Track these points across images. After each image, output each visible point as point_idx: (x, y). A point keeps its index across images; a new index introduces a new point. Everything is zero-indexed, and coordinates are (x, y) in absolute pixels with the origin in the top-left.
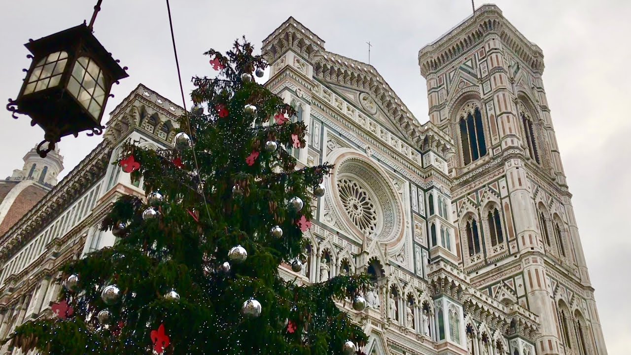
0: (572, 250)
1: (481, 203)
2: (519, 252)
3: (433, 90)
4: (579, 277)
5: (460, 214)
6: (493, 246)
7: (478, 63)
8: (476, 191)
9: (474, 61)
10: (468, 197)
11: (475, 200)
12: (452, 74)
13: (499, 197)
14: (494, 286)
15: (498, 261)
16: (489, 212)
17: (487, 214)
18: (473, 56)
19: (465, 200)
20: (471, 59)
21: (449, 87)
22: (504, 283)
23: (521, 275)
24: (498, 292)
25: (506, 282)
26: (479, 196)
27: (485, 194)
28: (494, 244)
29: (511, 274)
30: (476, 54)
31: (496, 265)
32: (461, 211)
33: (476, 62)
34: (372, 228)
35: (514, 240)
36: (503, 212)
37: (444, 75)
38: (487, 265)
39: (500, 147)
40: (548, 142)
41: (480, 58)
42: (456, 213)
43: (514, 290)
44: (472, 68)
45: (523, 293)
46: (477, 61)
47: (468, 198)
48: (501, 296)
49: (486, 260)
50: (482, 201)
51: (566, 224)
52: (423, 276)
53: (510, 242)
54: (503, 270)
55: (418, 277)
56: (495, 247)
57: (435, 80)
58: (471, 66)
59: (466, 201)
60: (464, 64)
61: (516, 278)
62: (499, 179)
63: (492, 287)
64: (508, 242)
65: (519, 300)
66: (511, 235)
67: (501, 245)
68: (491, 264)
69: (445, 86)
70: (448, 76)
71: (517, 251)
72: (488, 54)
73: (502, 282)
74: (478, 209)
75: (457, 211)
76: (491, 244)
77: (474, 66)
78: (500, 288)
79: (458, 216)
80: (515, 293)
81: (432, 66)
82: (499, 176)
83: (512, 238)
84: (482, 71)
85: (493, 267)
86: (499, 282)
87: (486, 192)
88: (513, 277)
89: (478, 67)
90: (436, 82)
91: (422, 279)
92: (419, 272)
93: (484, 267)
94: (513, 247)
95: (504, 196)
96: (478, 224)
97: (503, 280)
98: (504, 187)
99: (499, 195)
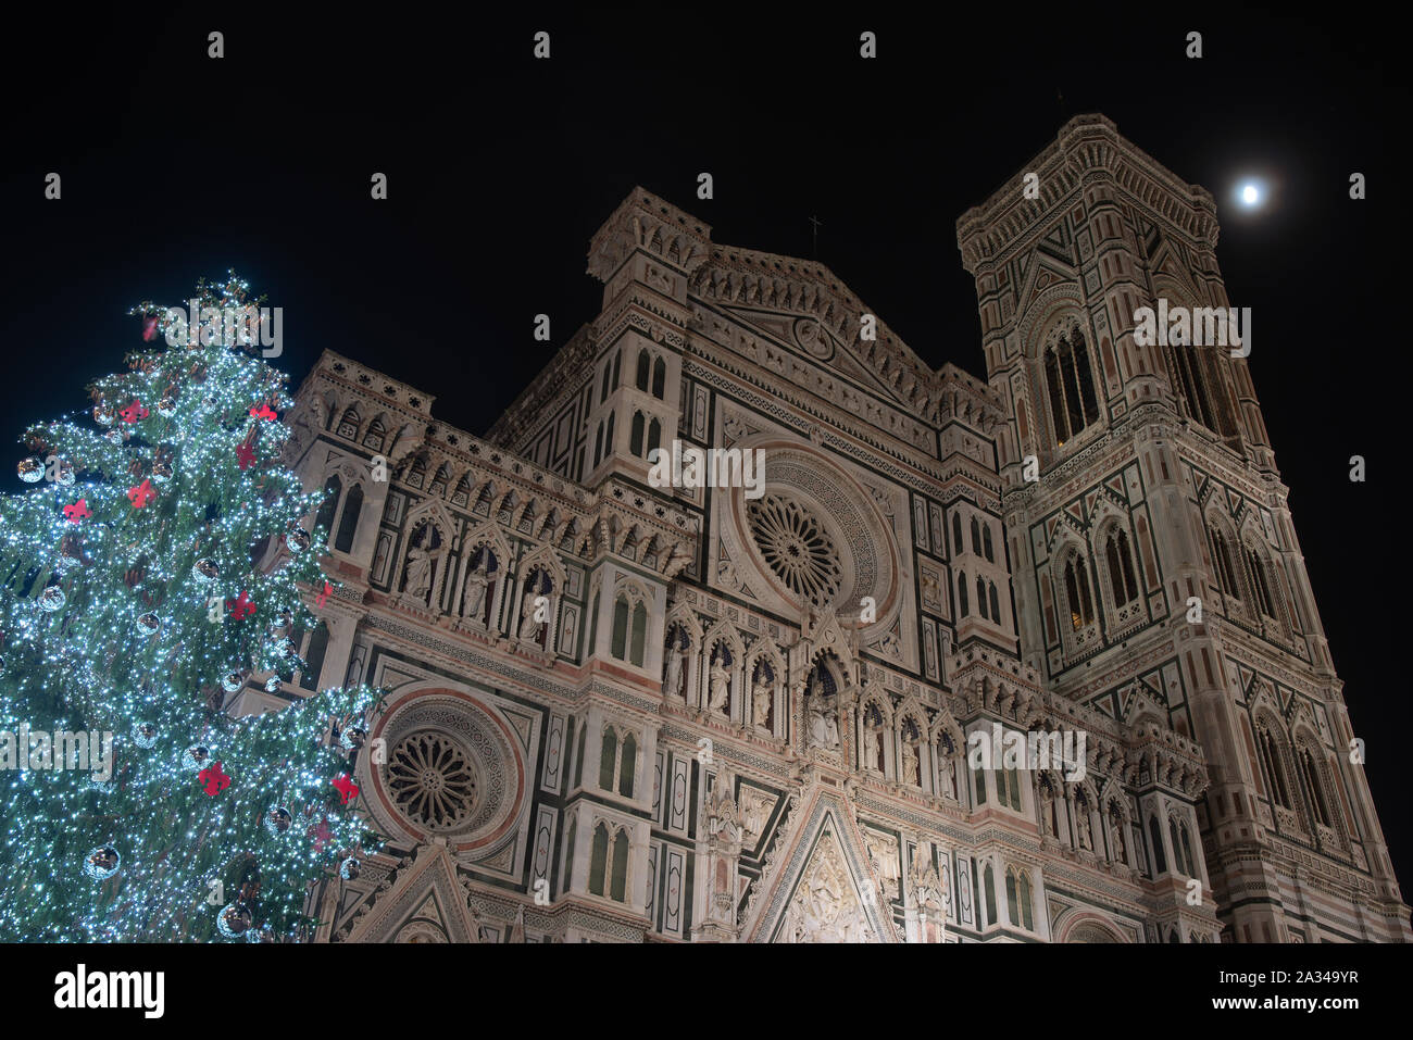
0: (1290, 604)
1: (1092, 520)
2: (1168, 615)
3: (988, 297)
4: (1307, 658)
5: (1052, 546)
6: (1118, 607)
7: (1073, 234)
8: (1081, 497)
9: (1064, 231)
10: (1067, 509)
11: (1079, 515)
12: (1024, 261)
13: (1127, 506)
14: (1123, 690)
15: (1128, 637)
16: (1109, 538)
17: (1104, 541)
18: (1063, 220)
19: (1061, 516)
20: (1059, 228)
21: (1020, 287)
22: (1142, 681)
23: (1175, 663)
24: (1130, 701)
25: (1145, 679)
26: (1088, 506)
27: (1098, 501)
28: (1120, 602)
29: (1155, 663)
30: (1069, 216)
31: (1124, 645)
32: (1053, 541)
33: (1068, 231)
34: (831, 591)
35: (1157, 591)
36: (1135, 536)
37: (1009, 264)
38: (1108, 646)
39: (1123, 403)
40: (1233, 385)
41: (1076, 224)
42: (1044, 545)
43: (1161, 693)
44: (1062, 245)
45: (1180, 700)
46: (1071, 229)
47: (1065, 512)
48: (1137, 707)
49: (1104, 638)
50: (1093, 516)
51: (1277, 549)
52: (941, 680)
53: (1151, 595)
54: (1139, 655)
55: (930, 683)
56: (1122, 610)
57: (992, 276)
58: (1059, 241)
59: (1063, 519)
60: (1047, 238)
61: (1164, 669)
62: (1125, 468)
63: (1119, 691)
64: (1147, 596)
65: (1172, 713)
66: (1153, 582)
67: (1134, 603)
68: (1116, 643)
69: (1011, 286)
70: (1016, 266)
71: (1165, 613)
72: (1091, 214)
73: (1137, 680)
74: (1087, 534)
75: (1047, 541)
76: (1113, 603)
77: (1066, 240)
78: (1134, 692)
79: (1049, 550)
80: (1164, 699)
81: (984, 249)
82: (1125, 463)
83: (1154, 589)
84: (1081, 249)
85: (1119, 648)
86: (1131, 681)
87: (1099, 498)
88: (1159, 668)
89: (1074, 240)
90: (993, 281)
91: (940, 686)
92: (931, 672)
93: (1101, 651)
94: (1158, 606)
95: (1135, 503)
96: (1087, 565)
97: (1140, 677)
98: (1134, 485)
99: (1126, 501)
